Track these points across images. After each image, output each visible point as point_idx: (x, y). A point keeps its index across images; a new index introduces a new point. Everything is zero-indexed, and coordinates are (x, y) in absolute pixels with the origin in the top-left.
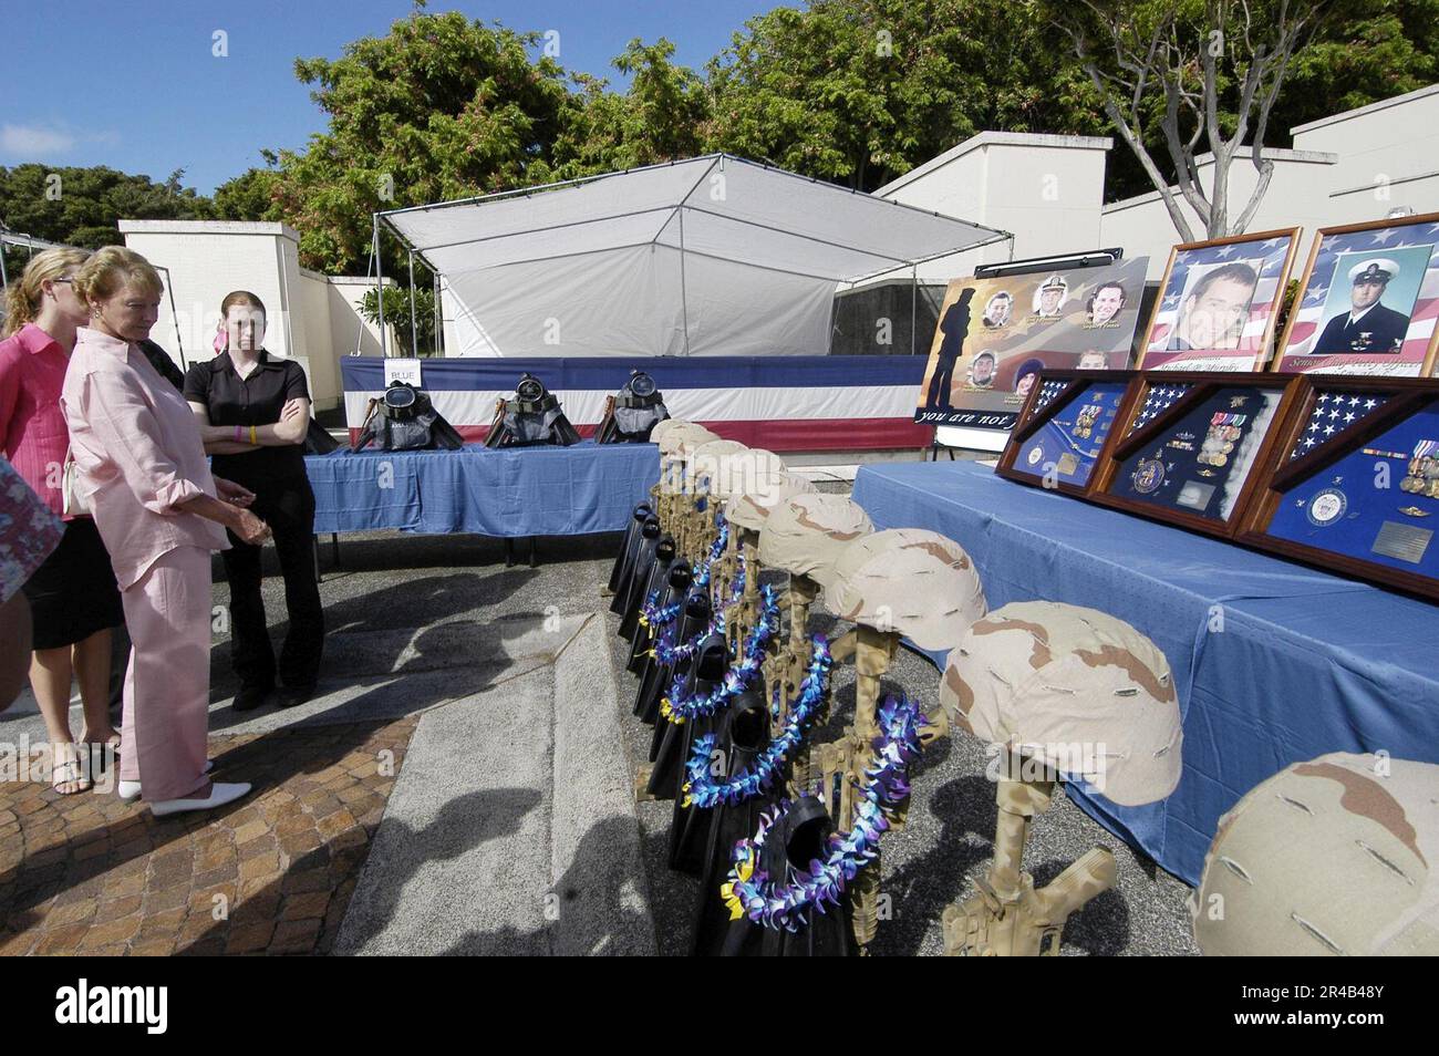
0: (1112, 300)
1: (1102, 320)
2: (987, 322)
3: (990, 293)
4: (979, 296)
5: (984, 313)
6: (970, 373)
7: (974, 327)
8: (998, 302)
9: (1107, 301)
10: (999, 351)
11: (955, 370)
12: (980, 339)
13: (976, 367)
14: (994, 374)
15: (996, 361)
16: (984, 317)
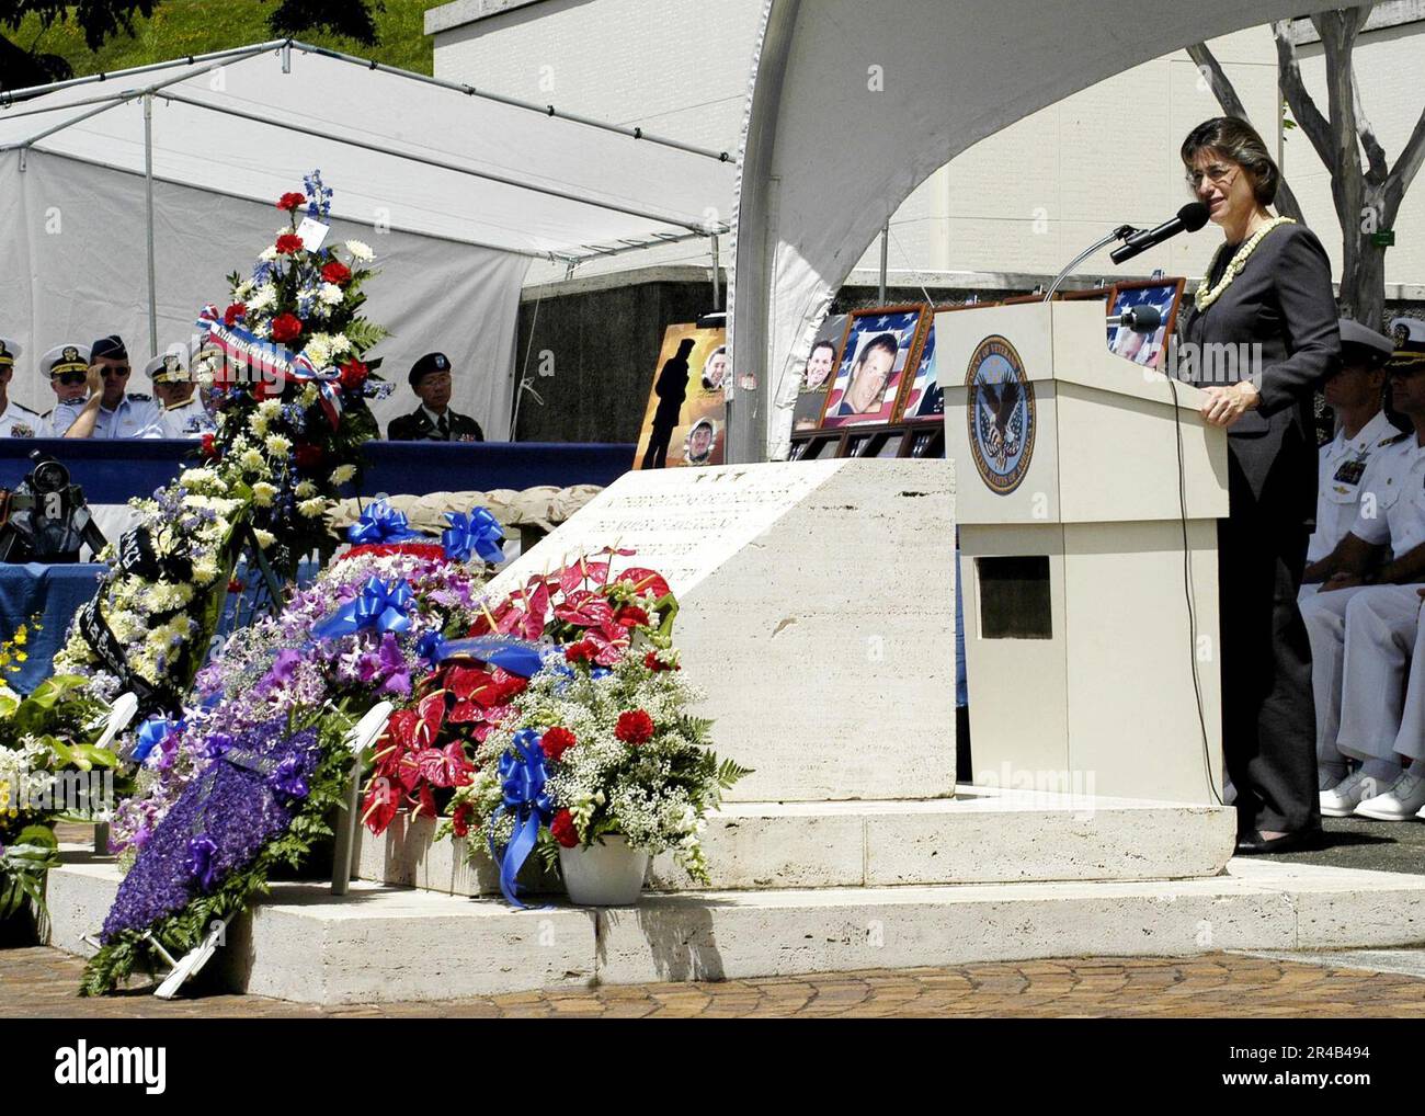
0: (825, 362)
1: (816, 384)
2: (706, 383)
3: (710, 347)
4: (699, 351)
5: (704, 372)
6: (686, 447)
7: (693, 389)
8: (718, 358)
9: (821, 362)
10: (717, 420)
11: (670, 444)
12: (699, 403)
13: (694, 439)
14: (711, 447)
15: (714, 432)
16: (703, 376)
